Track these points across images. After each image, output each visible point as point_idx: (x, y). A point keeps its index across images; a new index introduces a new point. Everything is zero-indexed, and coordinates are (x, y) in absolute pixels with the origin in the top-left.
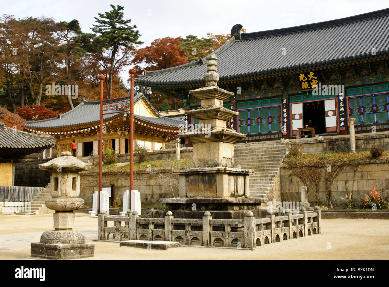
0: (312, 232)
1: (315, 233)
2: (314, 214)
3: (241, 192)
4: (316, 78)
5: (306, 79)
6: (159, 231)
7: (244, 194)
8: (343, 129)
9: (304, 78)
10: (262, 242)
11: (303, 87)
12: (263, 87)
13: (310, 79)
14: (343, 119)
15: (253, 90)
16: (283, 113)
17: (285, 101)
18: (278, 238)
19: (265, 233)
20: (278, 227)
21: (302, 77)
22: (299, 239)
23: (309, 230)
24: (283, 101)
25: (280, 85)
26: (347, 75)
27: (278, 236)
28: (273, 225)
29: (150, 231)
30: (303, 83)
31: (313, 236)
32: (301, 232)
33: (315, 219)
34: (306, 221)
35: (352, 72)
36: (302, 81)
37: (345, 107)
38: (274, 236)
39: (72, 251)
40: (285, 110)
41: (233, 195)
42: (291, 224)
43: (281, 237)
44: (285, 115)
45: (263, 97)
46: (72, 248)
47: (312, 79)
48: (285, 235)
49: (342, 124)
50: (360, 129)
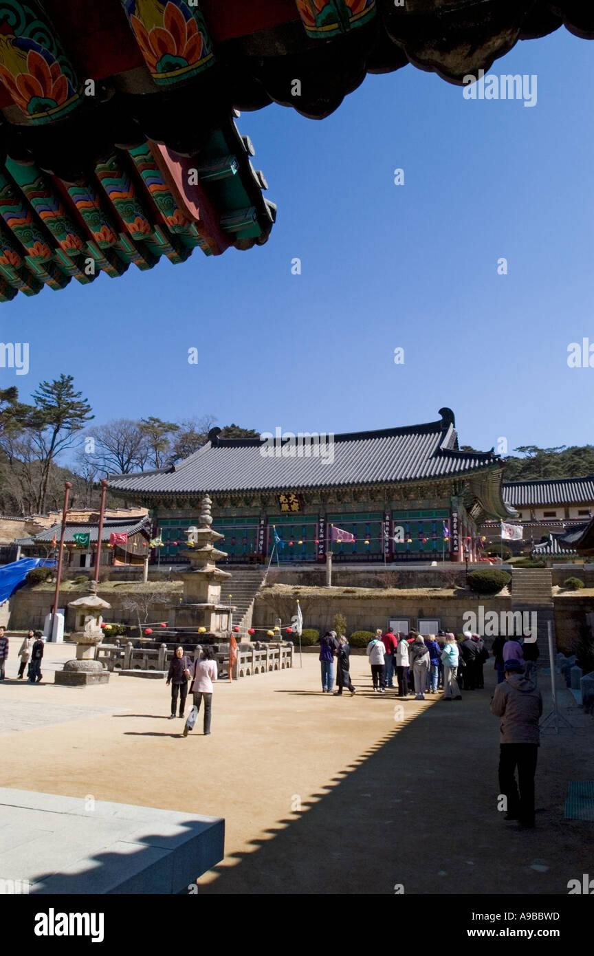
0: (285, 666)
1: (288, 667)
2: (288, 650)
3: (225, 627)
4: (297, 501)
5: (287, 501)
6: (153, 663)
7: (227, 630)
8: (321, 557)
9: (285, 500)
10: (245, 673)
11: (283, 510)
12: (240, 505)
13: (291, 502)
14: (322, 546)
15: (229, 507)
16: (260, 535)
17: (262, 522)
18: (257, 671)
19: (247, 665)
20: (257, 660)
21: (282, 498)
22: (274, 672)
23: (283, 664)
24: (260, 522)
25: (258, 505)
26: (330, 500)
27: (257, 669)
28: (254, 659)
29: (144, 662)
30: (283, 505)
31: (286, 669)
32: (276, 665)
33: (289, 654)
34: (281, 655)
35: (334, 498)
36: (283, 503)
37: (324, 534)
38: (254, 668)
39: (94, 678)
40: (262, 532)
41: (218, 630)
42: (268, 658)
43: (260, 670)
44: (262, 537)
45: (239, 515)
46: (94, 675)
47: (293, 501)
48: (263, 668)
49: (321, 552)
50: (338, 558)
